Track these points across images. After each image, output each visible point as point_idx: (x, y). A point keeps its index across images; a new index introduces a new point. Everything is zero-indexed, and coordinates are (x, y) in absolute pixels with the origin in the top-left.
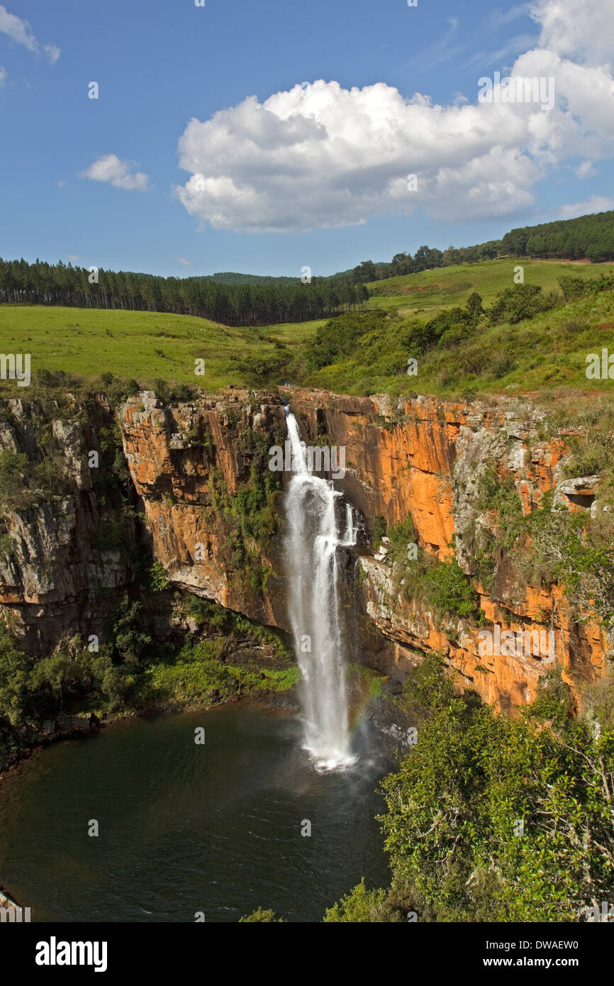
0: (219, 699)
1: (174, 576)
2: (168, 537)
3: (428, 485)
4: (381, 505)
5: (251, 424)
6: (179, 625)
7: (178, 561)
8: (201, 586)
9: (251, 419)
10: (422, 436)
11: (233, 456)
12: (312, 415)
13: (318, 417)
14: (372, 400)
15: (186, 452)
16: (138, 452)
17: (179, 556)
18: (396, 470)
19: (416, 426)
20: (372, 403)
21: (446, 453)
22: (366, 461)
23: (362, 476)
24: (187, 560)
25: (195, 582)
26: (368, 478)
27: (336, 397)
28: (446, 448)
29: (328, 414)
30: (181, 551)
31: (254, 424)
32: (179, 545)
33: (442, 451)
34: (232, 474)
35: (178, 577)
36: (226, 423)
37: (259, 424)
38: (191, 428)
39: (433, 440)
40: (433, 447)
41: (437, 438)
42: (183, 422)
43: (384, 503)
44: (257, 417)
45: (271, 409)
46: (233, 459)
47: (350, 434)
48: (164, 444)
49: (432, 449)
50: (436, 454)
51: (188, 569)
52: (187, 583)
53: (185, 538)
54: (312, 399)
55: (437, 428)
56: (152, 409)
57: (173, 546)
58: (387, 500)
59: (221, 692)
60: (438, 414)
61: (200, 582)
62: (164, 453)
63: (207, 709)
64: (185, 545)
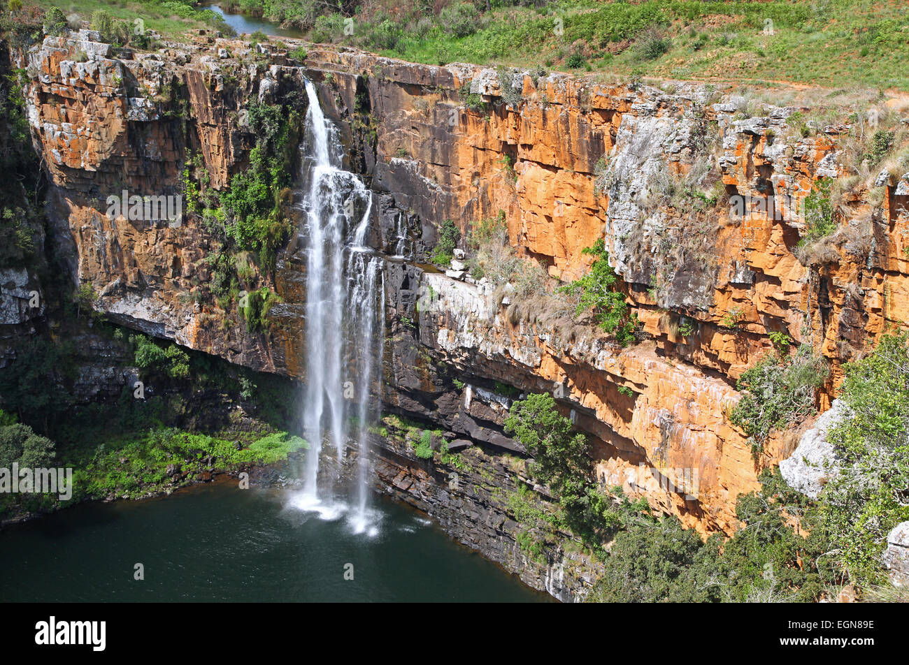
0: (183, 479)
1: (115, 306)
2: (108, 250)
3: (550, 182)
4: (453, 209)
5: (256, 90)
6: (113, 378)
7: (123, 285)
8: (156, 320)
9: (257, 84)
10: (550, 123)
11: (226, 136)
12: (348, 84)
13: (357, 87)
14: (450, 71)
15: (149, 127)
16: (67, 120)
17: (125, 277)
18: (480, 164)
19: (544, 110)
20: (450, 75)
21: (585, 145)
22: (434, 152)
23: (424, 172)
24: (137, 283)
25: (146, 316)
26: (433, 173)
27: (389, 63)
28: (587, 139)
29: (373, 84)
30: (127, 270)
31: (261, 92)
32: (126, 260)
33: (580, 142)
34: (223, 162)
35: (120, 307)
36: (219, 88)
37: (268, 92)
38: (160, 91)
39: (568, 129)
40: (567, 137)
41: (574, 127)
42: (147, 82)
43: (457, 206)
44: (265, 83)
45: (284, 72)
46: (226, 139)
47: (408, 113)
48: (118, 112)
49: (564, 140)
50: (570, 146)
51: (137, 297)
52: (134, 316)
53: (137, 250)
54: (345, 63)
55: (576, 114)
56: (101, 58)
57: (115, 262)
58: (463, 203)
59: (183, 469)
60: (579, 98)
61: (155, 314)
62: (117, 126)
63: (169, 492)
64: (135, 261)
